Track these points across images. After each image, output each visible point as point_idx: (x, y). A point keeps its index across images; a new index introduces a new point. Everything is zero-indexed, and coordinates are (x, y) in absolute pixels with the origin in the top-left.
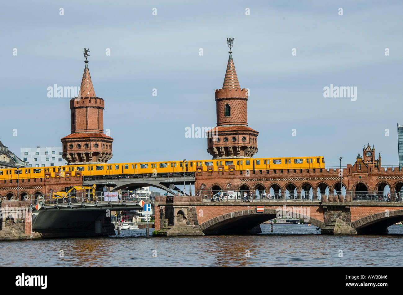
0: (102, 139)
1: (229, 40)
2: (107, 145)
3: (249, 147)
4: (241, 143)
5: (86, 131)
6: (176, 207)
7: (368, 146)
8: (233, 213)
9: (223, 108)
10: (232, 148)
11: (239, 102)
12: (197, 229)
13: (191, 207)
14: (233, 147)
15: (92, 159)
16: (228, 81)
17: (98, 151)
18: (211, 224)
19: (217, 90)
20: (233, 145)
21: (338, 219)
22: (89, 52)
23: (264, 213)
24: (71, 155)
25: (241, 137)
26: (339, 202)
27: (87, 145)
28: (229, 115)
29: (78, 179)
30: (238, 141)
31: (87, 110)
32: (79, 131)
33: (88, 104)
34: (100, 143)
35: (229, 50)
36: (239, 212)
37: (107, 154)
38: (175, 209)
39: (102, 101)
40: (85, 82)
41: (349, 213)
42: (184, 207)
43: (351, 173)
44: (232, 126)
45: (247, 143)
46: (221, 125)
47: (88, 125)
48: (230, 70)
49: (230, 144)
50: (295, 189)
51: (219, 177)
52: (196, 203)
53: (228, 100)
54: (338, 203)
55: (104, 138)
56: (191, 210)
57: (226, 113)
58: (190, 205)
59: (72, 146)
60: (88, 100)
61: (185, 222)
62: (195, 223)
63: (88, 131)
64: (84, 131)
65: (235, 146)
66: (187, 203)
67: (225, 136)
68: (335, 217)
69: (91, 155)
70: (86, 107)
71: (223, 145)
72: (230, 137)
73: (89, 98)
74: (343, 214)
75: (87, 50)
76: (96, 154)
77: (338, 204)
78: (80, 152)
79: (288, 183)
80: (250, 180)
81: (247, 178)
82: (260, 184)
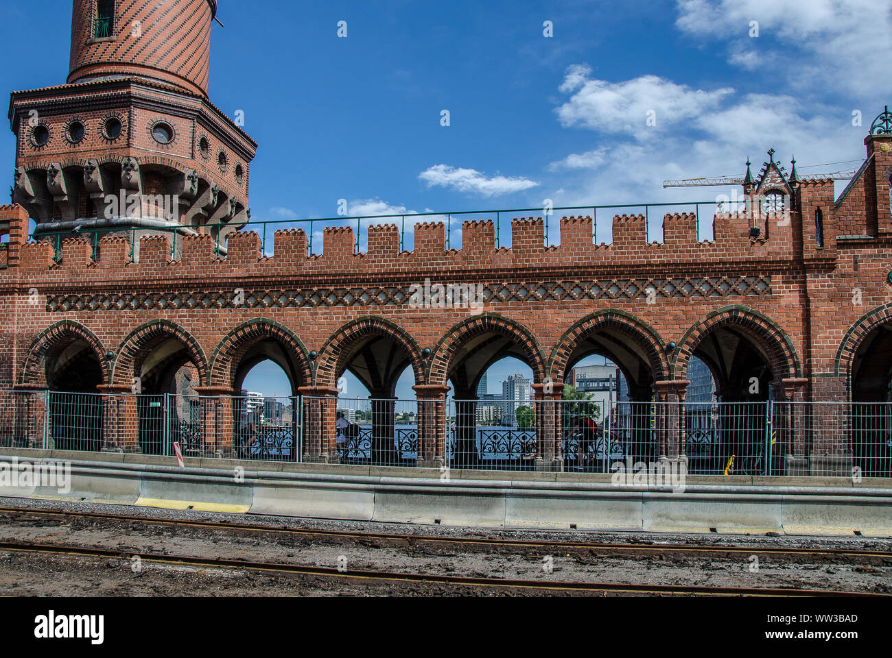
3: (188, 173)
4: (143, 149)
7: (771, 166)
10: (98, 169)
14: (101, 166)
20: (105, 157)
28: (110, 32)
30: (129, 134)
43: (830, 242)
49: (92, 151)
50: (409, 371)
57: (101, 26)
65: (115, 159)
67: (71, 118)
71: (62, 159)
79: (353, 323)
80: (106, 304)
81: (86, 289)
82: (166, 328)
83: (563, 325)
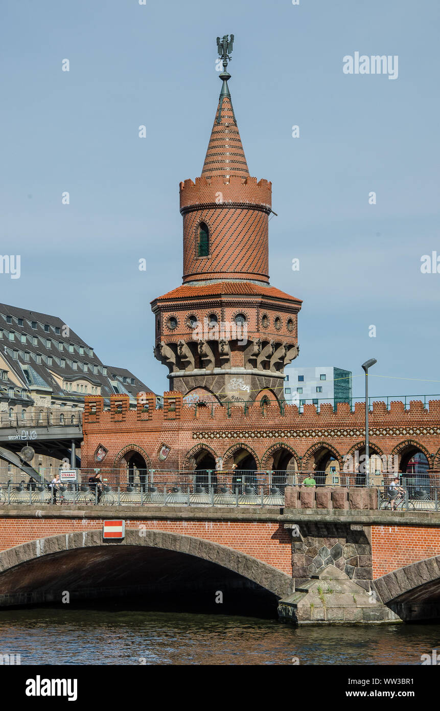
1: (221, 41)
3: (255, 340)
8: (43, 541)
14: (208, 342)
21: (331, 568)
23: (123, 543)
25: (229, 312)
26: (331, 510)
28: (207, 253)
36: (57, 539)
41: (364, 549)
44: (213, 282)
45: (249, 331)
48: (222, 128)
51: (140, 425)
53: (203, 209)
54: (329, 515)
57: (201, 246)
67: (189, 312)
68: (323, 560)
71: (185, 337)
72: (202, 315)
74: (349, 550)
77: (329, 518)
79: (315, 444)
80: (218, 436)
81: (210, 429)
82: (243, 446)
83: (393, 446)
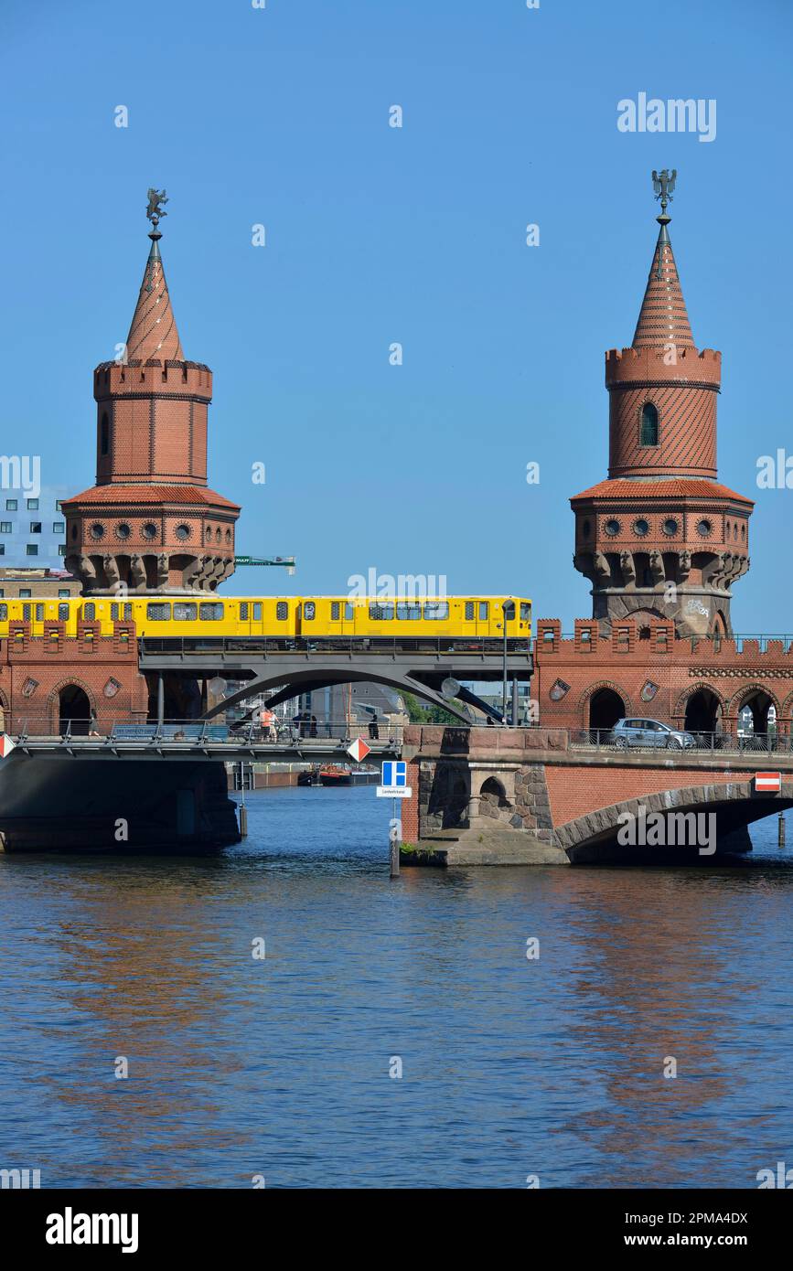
0: (204, 509)
1: (658, 175)
2: (219, 530)
3: (721, 554)
4: (693, 542)
5: (147, 478)
6: (478, 765)
8: (674, 792)
9: (635, 415)
10: (661, 557)
11: (690, 397)
12: (548, 844)
13: (527, 769)
14: (664, 555)
15: (167, 578)
16: (652, 322)
17: (189, 552)
18: (597, 828)
19: (613, 353)
20: (666, 548)
22: (165, 202)
23: (778, 796)
24: (97, 560)
25: (693, 518)
27: (150, 528)
28: (655, 441)
29: (124, 647)
30: (684, 532)
31: (152, 406)
32: (123, 479)
33: (157, 386)
34: (195, 524)
35: (658, 213)
36: (694, 791)
37: (218, 560)
38: (474, 774)
39: (204, 373)
40: (148, 305)
42: (503, 765)
44: (663, 479)
45: (715, 543)
46: (627, 476)
47: (157, 460)
48: (661, 284)
49: (656, 544)
51: (616, 658)
52: (546, 755)
53: (651, 387)
55: (212, 505)
56: (527, 780)
57: (645, 433)
58: (524, 763)
59: (98, 529)
60: (158, 371)
61: (504, 816)
62: (539, 822)
63: (154, 478)
64: (143, 478)
66: (517, 753)
67: (637, 516)
69: (166, 564)
70: (151, 396)
71: (631, 547)
72: (655, 520)
73: (163, 364)
75: (159, 194)
76: (181, 562)
78: (130, 553)
80: (724, 674)
81: (712, 666)
82: (759, 687)
